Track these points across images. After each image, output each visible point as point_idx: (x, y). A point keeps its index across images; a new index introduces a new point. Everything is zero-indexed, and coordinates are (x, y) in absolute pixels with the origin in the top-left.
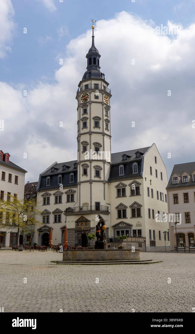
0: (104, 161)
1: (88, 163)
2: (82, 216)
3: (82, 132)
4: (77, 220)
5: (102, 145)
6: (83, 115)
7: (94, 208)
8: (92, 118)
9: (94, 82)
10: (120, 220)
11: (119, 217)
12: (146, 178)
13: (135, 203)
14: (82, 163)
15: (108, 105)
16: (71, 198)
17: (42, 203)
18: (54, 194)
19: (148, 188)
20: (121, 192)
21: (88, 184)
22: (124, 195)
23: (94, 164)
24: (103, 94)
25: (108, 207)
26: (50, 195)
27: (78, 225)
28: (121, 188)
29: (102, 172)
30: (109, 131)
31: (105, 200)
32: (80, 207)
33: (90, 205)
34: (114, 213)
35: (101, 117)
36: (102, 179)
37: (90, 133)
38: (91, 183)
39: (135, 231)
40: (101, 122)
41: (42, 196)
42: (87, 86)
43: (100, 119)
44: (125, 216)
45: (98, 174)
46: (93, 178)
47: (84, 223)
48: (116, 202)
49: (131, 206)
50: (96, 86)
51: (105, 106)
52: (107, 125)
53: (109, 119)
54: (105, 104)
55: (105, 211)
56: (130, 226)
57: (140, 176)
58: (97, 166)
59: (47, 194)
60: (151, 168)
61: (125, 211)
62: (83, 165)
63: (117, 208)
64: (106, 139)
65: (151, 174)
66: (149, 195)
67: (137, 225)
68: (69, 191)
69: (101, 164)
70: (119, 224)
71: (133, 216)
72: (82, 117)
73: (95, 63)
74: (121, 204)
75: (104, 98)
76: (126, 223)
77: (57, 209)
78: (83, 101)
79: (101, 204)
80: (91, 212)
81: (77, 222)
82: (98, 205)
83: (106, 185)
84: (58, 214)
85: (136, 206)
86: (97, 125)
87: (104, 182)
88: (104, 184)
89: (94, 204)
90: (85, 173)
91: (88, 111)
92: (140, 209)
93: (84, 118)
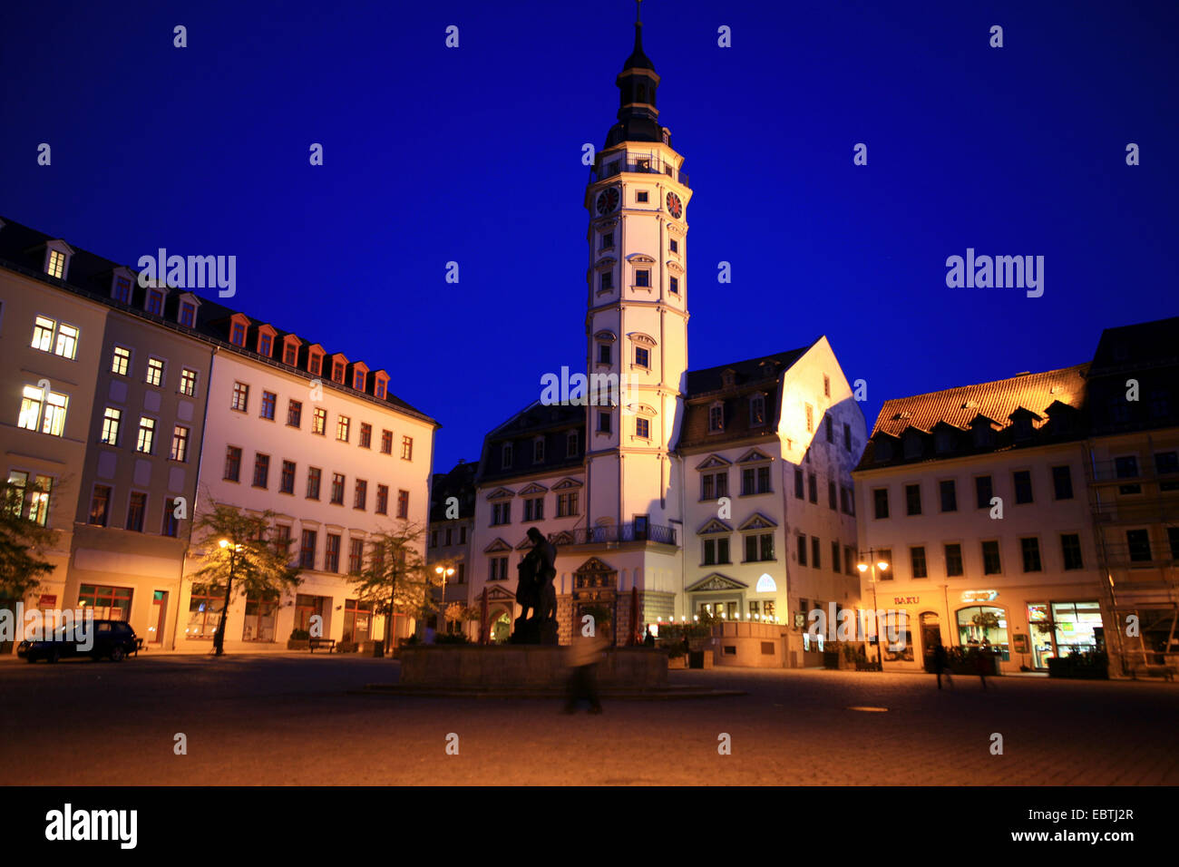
0: (663, 392)
2: (594, 558)
4: (578, 570)
5: (658, 340)
6: (601, 251)
7: (627, 533)
8: (626, 256)
9: (635, 154)
10: (709, 571)
11: (708, 561)
12: (789, 442)
13: (756, 518)
16: (567, 508)
17: (488, 520)
18: (522, 493)
19: (798, 472)
20: (714, 485)
24: (661, 188)
25: (672, 529)
26: (512, 494)
27: (580, 585)
28: (715, 473)
29: (655, 425)
30: (682, 299)
31: (663, 508)
32: (588, 528)
33: (616, 523)
35: (657, 257)
36: (656, 444)
37: (621, 304)
38: (621, 458)
39: (754, 606)
40: (655, 272)
41: (490, 498)
42: (614, 166)
43: (653, 262)
45: (643, 428)
47: (598, 580)
49: (745, 528)
52: (674, 283)
53: (681, 263)
54: (669, 218)
55: (666, 544)
56: (740, 590)
57: (769, 433)
58: (641, 405)
59: (503, 494)
60: (809, 410)
61: (724, 541)
63: (703, 532)
65: (809, 427)
68: (564, 483)
69: (651, 399)
71: (750, 556)
72: (597, 258)
73: (641, 99)
74: (714, 523)
75: (665, 200)
76: (727, 581)
78: (601, 212)
79: (651, 522)
80: (620, 545)
81: (578, 576)
82: (642, 522)
83: (671, 463)
85: (756, 525)
86: (642, 280)
87: (662, 454)
88: (663, 459)
89: (629, 521)
91: (616, 239)
92: (770, 538)
93: (603, 263)
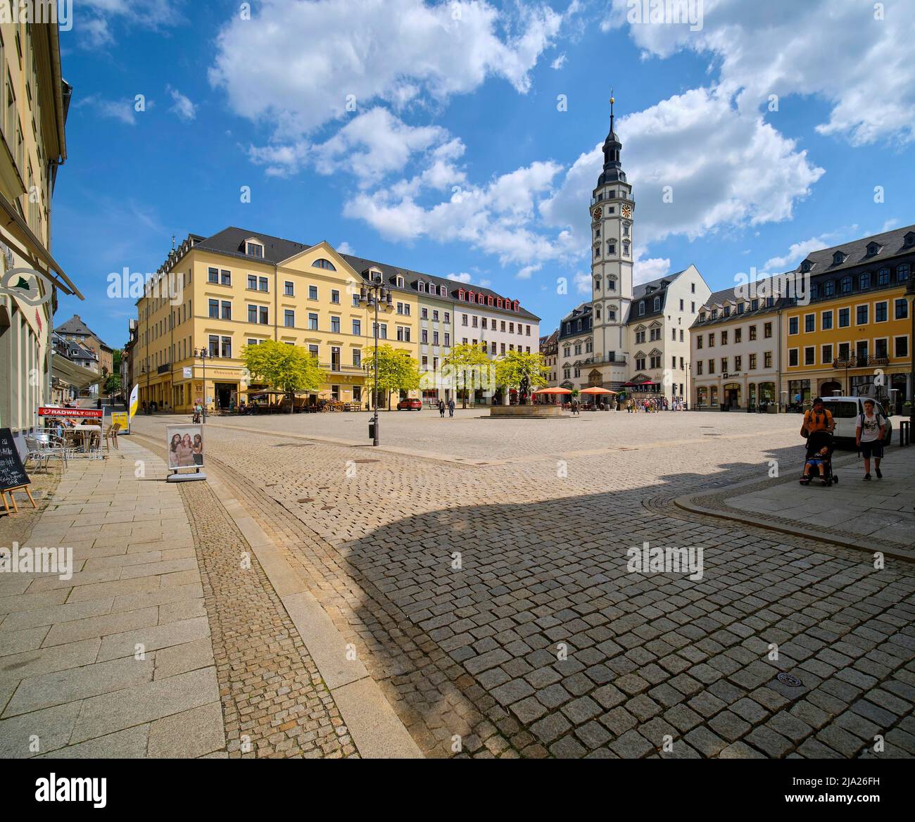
0: (621, 299)
1: (601, 303)
2: (595, 370)
3: (595, 262)
4: (590, 374)
5: (619, 277)
6: (596, 238)
7: (607, 359)
8: (605, 240)
9: (609, 188)
10: (638, 372)
11: (638, 368)
12: (669, 317)
13: (655, 350)
14: (595, 304)
15: (630, 218)
16: (590, 348)
17: (563, 354)
18: (574, 344)
19: (674, 330)
20: (640, 338)
21: (601, 330)
22: (643, 341)
23: (608, 303)
24: (620, 204)
25: (624, 357)
26: (571, 344)
27: (590, 380)
28: (640, 332)
29: (617, 313)
30: (630, 255)
31: (621, 347)
32: (595, 357)
33: (603, 355)
34: (632, 363)
35: (618, 239)
36: (618, 322)
37: (603, 263)
38: (604, 328)
39: (653, 385)
40: (617, 245)
41: (563, 346)
42: (600, 196)
43: (616, 241)
44: (643, 368)
45: (612, 315)
46: (607, 322)
47: (596, 378)
48: (635, 349)
49: (651, 354)
50: (612, 193)
51: (623, 220)
52: (626, 248)
53: (630, 239)
54: (623, 218)
55: (622, 362)
56: (648, 379)
57: (660, 314)
58: (611, 306)
59: (568, 344)
60: (682, 301)
61: (643, 361)
62: (595, 306)
63: (636, 357)
64: (624, 268)
65: (682, 308)
66: (674, 338)
67: (656, 378)
68: (587, 339)
69: (616, 303)
70: (637, 377)
71: (653, 367)
72: (594, 241)
73: (612, 158)
74: (640, 353)
75: (622, 210)
76: (644, 376)
77: (566, 364)
78: (595, 220)
79: (616, 354)
80: (603, 364)
81: (590, 376)
82: (612, 354)
83: (624, 329)
84: (567, 369)
85: (655, 353)
86: (612, 250)
87: (621, 326)
88: (621, 327)
89: (607, 354)
90: (598, 316)
91: (601, 233)
92: (659, 357)
93: (597, 243)
